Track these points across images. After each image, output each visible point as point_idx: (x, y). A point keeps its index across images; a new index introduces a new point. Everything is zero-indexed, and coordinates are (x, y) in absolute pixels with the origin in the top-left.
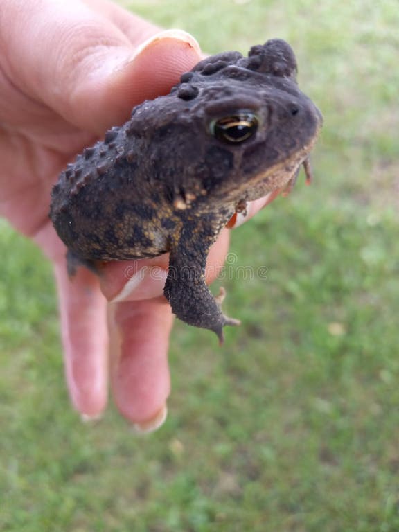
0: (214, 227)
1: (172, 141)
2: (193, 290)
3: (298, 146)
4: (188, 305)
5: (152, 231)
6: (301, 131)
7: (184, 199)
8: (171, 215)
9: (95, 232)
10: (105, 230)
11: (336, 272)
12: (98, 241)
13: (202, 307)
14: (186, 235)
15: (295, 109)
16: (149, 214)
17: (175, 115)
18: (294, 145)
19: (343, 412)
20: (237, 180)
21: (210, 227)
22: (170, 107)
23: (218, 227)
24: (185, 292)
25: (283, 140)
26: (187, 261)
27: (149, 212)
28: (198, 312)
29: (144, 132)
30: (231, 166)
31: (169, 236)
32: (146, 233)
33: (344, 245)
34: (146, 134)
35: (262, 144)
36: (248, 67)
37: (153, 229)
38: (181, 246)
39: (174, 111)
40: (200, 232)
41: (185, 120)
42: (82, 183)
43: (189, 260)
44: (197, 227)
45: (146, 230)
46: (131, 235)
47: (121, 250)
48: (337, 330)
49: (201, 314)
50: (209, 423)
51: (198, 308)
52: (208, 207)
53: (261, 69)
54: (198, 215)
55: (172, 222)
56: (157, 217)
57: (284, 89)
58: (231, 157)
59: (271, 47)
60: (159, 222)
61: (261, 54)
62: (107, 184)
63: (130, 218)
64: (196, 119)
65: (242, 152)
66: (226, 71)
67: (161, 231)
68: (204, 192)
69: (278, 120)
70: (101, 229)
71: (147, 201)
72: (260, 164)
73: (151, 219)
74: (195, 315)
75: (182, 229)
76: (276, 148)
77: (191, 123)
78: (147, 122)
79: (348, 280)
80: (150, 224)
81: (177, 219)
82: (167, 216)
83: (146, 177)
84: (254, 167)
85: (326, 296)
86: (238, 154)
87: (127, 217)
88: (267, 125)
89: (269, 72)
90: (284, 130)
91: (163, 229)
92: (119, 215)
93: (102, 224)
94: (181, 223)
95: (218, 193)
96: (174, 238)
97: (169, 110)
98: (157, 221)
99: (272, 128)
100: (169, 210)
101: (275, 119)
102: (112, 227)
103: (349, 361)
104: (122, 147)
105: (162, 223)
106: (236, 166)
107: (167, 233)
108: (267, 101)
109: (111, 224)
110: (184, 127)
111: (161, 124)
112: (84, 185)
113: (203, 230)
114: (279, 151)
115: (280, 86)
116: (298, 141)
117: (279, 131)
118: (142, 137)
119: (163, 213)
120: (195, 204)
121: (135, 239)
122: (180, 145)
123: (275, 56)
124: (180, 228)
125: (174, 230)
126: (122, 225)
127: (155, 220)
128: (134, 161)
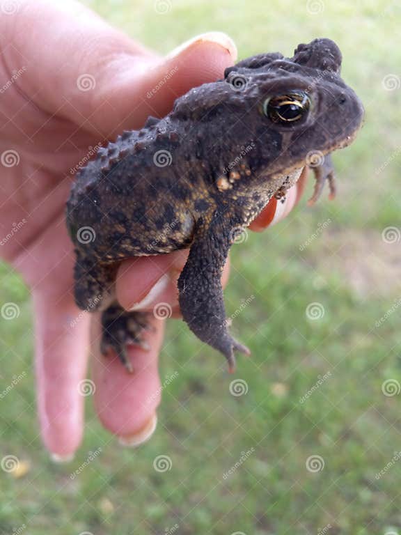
0: (245, 213)
1: (222, 120)
2: (209, 283)
3: (343, 134)
4: (200, 300)
5: (183, 212)
6: (347, 120)
7: (228, 176)
8: (206, 196)
9: (124, 210)
10: (135, 207)
11: (281, 331)
12: (124, 222)
13: (214, 306)
14: (218, 219)
15: (343, 99)
16: (183, 194)
17: (227, 96)
18: (340, 132)
19: (281, 475)
20: (284, 161)
21: (242, 213)
22: (222, 89)
23: (248, 214)
24: (201, 284)
25: (330, 127)
26: (213, 246)
27: (184, 192)
28: (209, 312)
29: (191, 113)
30: (279, 147)
31: (201, 218)
32: (178, 214)
33: (291, 306)
34: (194, 115)
35: (312, 129)
36: (295, 62)
37: (185, 211)
38: (211, 230)
39: (226, 92)
40: (231, 218)
41: (237, 101)
42: (115, 158)
43: (216, 247)
44: (229, 211)
45: (178, 210)
46: (162, 215)
47: (147, 233)
48: (279, 391)
49: (211, 315)
50: (143, 482)
51: (210, 306)
52: (246, 189)
53: (308, 63)
54: (235, 198)
55: (206, 204)
56: (191, 197)
57: (332, 81)
58: (280, 138)
59: (318, 44)
60: (192, 204)
61: (309, 50)
62: (143, 160)
63: (164, 196)
64: (248, 99)
65: (291, 134)
66: (274, 65)
67: (192, 214)
68: (248, 172)
69: (327, 108)
70: (132, 206)
71: (184, 180)
72: (307, 148)
73: (184, 199)
74: (205, 315)
75: (215, 212)
76: (324, 133)
77: (243, 103)
78: (196, 104)
79: (293, 340)
80: (182, 205)
81: (212, 201)
82: (202, 197)
83: (187, 155)
84: (302, 150)
85: (271, 355)
86: (287, 136)
87: (160, 195)
88: (316, 111)
89: (317, 66)
90: (331, 117)
91: (194, 212)
92: (153, 193)
93: (134, 200)
94: (215, 206)
95: (263, 174)
96: (205, 220)
97: (221, 92)
98: (190, 203)
99: (321, 114)
100: (206, 191)
101: (324, 105)
102: (143, 204)
103: (290, 423)
104: (165, 128)
105: (195, 204)
106: (285, 148)
107: (198, 215)
108: (318, 89)
109: (143, 201)
110: (236, 107)
111: (211, 104)
112: (118, 160)
113: (234, 215)
114: (327, 137)
115: (328, 78)
116: (344, 129)
117: (327, 118)
118: (189, 120)
119: (198, 193)
120: (236, 185)
121: (165, 220)
122: (230, 124)
123: (323, 52)
124: (213, 211)
125: (207, 212)
126: (154, 202)
127: (188, 201)
128: (176, 140)
